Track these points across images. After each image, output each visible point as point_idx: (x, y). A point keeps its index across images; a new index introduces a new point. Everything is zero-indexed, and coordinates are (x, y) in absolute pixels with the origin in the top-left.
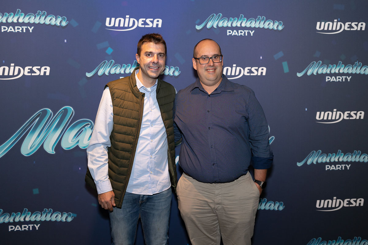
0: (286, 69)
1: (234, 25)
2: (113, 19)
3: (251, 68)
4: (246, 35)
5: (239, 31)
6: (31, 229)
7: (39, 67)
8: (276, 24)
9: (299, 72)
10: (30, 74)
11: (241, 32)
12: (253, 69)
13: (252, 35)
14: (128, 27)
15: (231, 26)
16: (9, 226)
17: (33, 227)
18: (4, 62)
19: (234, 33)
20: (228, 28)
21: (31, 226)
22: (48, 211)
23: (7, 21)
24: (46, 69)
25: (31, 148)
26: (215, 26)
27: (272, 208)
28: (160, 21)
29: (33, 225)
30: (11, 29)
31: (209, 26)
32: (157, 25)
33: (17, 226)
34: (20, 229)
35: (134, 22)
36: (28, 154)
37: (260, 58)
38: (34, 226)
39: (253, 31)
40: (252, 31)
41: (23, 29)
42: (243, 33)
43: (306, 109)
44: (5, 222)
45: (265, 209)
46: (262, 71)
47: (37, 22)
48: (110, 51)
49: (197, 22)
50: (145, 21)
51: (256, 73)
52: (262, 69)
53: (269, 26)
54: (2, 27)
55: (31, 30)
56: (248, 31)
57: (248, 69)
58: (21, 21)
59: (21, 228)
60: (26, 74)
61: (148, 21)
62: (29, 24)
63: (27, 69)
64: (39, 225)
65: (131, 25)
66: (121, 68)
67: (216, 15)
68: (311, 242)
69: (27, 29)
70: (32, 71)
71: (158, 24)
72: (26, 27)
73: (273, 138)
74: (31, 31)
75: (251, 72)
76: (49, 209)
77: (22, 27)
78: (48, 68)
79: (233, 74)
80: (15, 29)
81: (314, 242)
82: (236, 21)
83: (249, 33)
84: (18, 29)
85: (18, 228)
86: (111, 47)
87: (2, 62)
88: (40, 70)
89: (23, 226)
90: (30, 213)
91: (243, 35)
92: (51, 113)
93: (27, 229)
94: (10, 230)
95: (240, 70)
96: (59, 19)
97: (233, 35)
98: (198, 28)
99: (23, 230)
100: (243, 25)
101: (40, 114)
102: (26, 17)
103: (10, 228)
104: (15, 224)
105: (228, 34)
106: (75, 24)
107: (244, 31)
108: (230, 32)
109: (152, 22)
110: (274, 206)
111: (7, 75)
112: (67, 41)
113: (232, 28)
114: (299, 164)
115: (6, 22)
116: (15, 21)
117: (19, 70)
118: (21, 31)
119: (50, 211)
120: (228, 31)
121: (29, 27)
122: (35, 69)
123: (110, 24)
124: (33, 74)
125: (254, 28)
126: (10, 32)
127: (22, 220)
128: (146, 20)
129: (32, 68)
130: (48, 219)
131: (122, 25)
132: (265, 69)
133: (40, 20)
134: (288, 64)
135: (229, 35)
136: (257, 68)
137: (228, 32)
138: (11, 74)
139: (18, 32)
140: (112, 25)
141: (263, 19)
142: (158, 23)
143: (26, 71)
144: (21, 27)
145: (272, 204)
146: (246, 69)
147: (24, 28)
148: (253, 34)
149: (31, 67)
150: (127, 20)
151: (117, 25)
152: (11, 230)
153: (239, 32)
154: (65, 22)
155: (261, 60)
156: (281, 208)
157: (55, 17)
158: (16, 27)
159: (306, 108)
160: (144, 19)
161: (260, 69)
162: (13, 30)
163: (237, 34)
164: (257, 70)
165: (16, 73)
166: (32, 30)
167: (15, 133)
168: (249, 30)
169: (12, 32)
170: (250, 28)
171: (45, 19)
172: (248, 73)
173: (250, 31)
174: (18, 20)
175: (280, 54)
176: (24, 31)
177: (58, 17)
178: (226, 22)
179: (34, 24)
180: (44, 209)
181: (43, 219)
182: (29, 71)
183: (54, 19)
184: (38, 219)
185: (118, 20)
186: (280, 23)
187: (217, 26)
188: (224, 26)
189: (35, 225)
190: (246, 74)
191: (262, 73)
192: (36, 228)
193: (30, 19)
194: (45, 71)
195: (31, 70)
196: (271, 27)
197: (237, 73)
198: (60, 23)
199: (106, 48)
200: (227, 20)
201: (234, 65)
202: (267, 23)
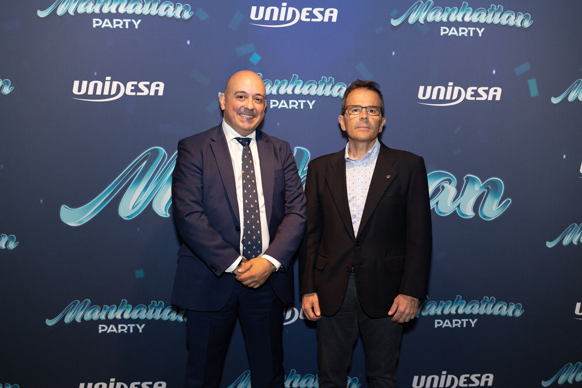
0: (534, 91)
1: (452, 19)
2: (262, 9)
3: (477, 89)
4: (471, 35)
5: (460, 29)
6: (131, 331)
7: (148, 83)
8: (520, 18)
9: (555, 97)
10: (134, 94)
11: (463, 31)
12: (481, 90)
13: (480, 35)
14: (285, 22)
15: (447, 21)
16: (100, 326)
17: (135, 328)
18: (95, 74)
19: (452, 32)
20: (442, 23)
21: (132, 326)
22: (157, 304)
23: (101, 10)
24: (158, 86)
25: (133, 208)
26: (421, 21)
27: (504, 312)
28: (336, 11)
29: (134, 325)
30: (107, 23)
31: (411, 20)
32: (330, 18)
33: (111, 326)
34: (115, 330)
35: (294, 13)
36: (129, 217)
37: (492, 72)
38: (136, 326)
39: (483, 29)
40: (480, 30)
41: (124, 23)
42: (467, 31)
43: (564, 157)
44: (94, 319)
45: (492, 313)
46: (495, 93)
47: (146, 12)
48: (256, 58)
49: (393, 14)
50: (311, 12)
51: (484, 97)
52: (496, 91)
53: (508, 21)
54: (94, 19)
55: (137, 24)
56: (474, 29)
57: (473, 91)
58: (122, 10)
59: (117, 329)
60: (129, 93)
61: (316, 11)
62: (134, 16)
63: (129, 85)
64: (143, 325)
65: (289, 18)
66: (272, 86)
67: (424, 2)
68: (565, 368)
69: (131, 24)
70: (137, 89)
71: (332, 17)
72: (130, 20)
73: (508, 201)
74: (137, 27)
75: (476, 94)
76: (159, 302)
77: (124, 20)
78: (162, 85)
79: (448, 98)
80: (112, 24)
81: (569, 369)
82: (455, 12)
83: (475, 32)
84: (118, 23)
85: (112, 329)
86: (258, 53)
87: (93, 74)
88: (149, 87)
89: (120, 326)
90: (131, 306)
91: (466, 35)
92: (165, 155)
93: (125, 330)
94: (100, 331)
95: (460, 92)
96: (180, 8)
97: (449, 35)
98: (395, 23)
99: (120, 331)
100: (467, 19)
101: (147, 156)
102: (129, 5)
103: (100, 328)
104: (108, 322)
105: (442, 33)
106: (203, 16)
107: (467, 28)
108: (445, 30)
109: (323, 13)
110: (507, 310)
111: (100, 94)
112: (190, 42)
113: (449, 24)
114: (550, 245)
115: (99, 12)
116: (114, 11)
117: (118, 87)
118: (122, 26)
119: (160, 305)
120: (442, 28)
121: (133, 21)
122: (141, 85)
123: (257, 16)
124: (139, 94)
125: (485, 24)
126: (105, 27)
127: (119, 317)
128: (313, 10)
129: (138, 83)
130: (157, 316)
131: (275, 18)
132: (499, 90)
133: (151, 9)
134: (538, 82)
135: (444, 34)
136: (487, 88)
137: (442, 30)
138: (106, 93)
139: (118, 27)
140: (260, 17)
141: (499, 9)
142: (331, 15)
143: (128, 89)
144: (122, 20)
145: (504, 306)
146: (470, 89)
147: (127, 21)
148: (482, 34)
149: (135, 83)
150: (283, 10)
151: (267, 18)
152: (102, 332)
153: (460, 31)
154: (188, 13)
155: (494, 75)
156: (518, 313)
157: (173, 5)
158: (115, 21)
159: (565, 154)
160: (310, 9)
161: (492, 89)
162: (110, 25)
163: (456, 33)
164: (487, 92)
165: (113, 92)
166: (139, 25)
167: (110, 183)
168: (475, 27)
169: (109, 27)
170: (478, 25)
171: (158, 7)
172: (472, 96)
173: (478, 29)
174: (117, 9)
175: (525, 67)
176: (127, 27)
177: (178, 4)
178: (440, 13)
179: (141, 16)
180: (152, 302)
181: (150, 316)
182: (133, 88)
183: (172, 8)
184: (143, 316)
185: (269, 9)
186: (527, 17)
187: (425, 20)
188: (436, 21)
189: (138, 325)
190: (469, 98)
191: (494, 96)
192: (139, 330)
193: (136, 8)
194: (157, 88)
195: (136, 86)
196: (512, 22)
197: (455, 97)
198: (181, 15)
199: (250, 55)
200: (441, 11)
201: (451, 84)
202: (505, 16)
